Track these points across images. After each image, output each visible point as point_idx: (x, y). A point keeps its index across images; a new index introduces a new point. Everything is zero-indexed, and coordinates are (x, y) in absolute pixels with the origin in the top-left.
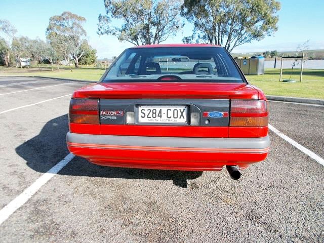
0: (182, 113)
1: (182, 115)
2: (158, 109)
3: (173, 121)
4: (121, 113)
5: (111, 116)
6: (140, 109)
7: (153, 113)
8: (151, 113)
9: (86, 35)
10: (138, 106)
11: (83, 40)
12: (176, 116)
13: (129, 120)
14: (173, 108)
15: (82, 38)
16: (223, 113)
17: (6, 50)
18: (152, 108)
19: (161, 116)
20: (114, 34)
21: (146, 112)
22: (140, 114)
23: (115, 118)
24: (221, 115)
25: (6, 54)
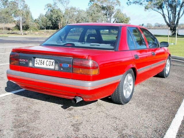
0: (53, 63)
1: (52, 64)
2: (43, 60)
3: (48, 67)
4: (27, 61)
5: (23, 62)
6: (36, 59)
7: (41, 62)
8: (40, 62)
9: (120, 5)
10: (35, 58)
11: (117, 9)
12: (50, 65)
13: (31, 64)
14: (49, 60)
15: (116, 8)
16: (69, 65)
17: (60, 17)
18: (40, 59)
19: (44, 64)
20: (141, 4)
21: (38, 61)
22: (36, 62)
23: (25, 63)
24: (68, 66)
25: (60, 20)
